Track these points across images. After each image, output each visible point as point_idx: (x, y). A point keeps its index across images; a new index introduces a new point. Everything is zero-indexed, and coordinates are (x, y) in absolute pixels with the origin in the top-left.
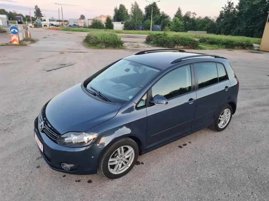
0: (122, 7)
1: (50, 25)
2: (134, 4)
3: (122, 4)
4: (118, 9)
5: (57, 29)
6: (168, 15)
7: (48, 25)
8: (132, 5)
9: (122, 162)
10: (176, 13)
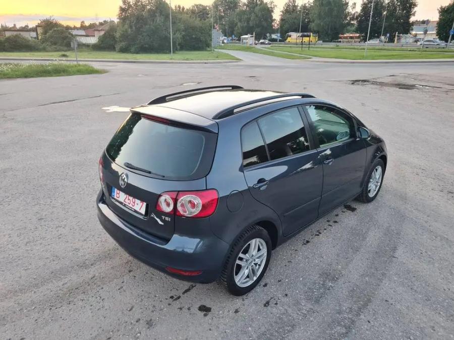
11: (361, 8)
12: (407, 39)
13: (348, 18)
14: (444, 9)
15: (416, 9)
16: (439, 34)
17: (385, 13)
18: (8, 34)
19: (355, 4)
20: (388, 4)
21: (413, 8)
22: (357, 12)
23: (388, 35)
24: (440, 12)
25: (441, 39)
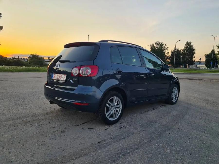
11: (171, 54)
12: (192, 67)
13: (166, 58)
14: (207, 55)
15: (195, 55)
16: (206, 65)
17: (181, 56)
18: (14, 60)
19: (168, 52)
20: (183, 52)
21: (194, 54)
22: (169, 56)
23: (184, 65)
24: (205, 56)
25: (208, 68)
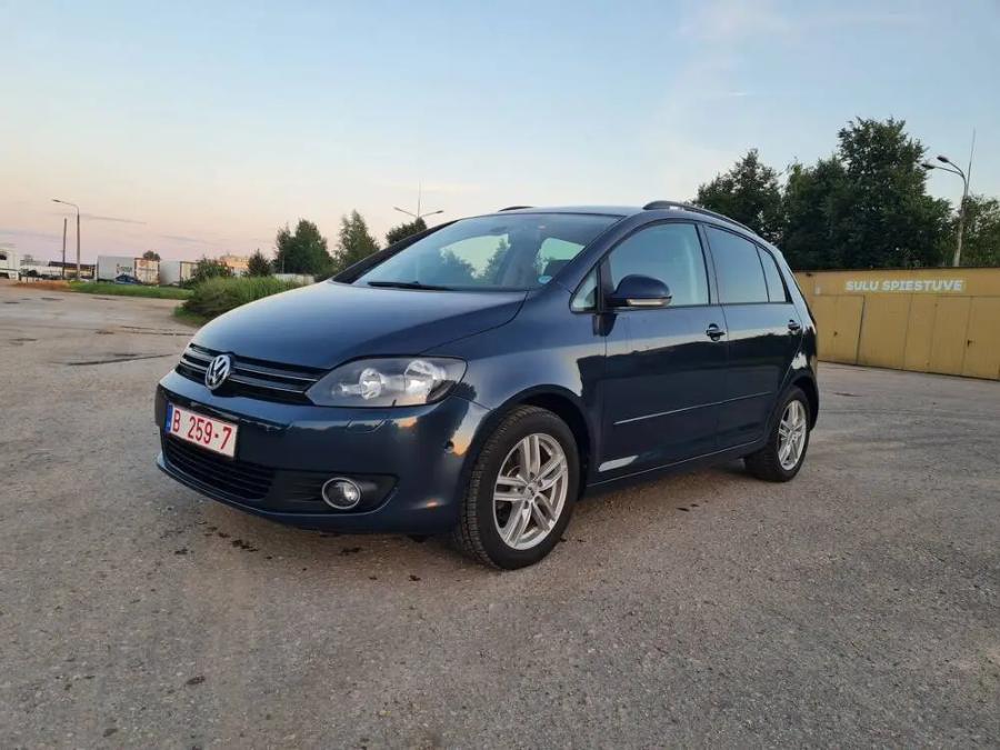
0: (307, 230)
1: (20, 276)
2: (350, 219)
3: (306, 219)
4: (293, 235)
5: (53, 288)
6: (467, 262)
7: (14, 276)
8: (346, 222)
9: (533, 501)
10: (495, 256)
